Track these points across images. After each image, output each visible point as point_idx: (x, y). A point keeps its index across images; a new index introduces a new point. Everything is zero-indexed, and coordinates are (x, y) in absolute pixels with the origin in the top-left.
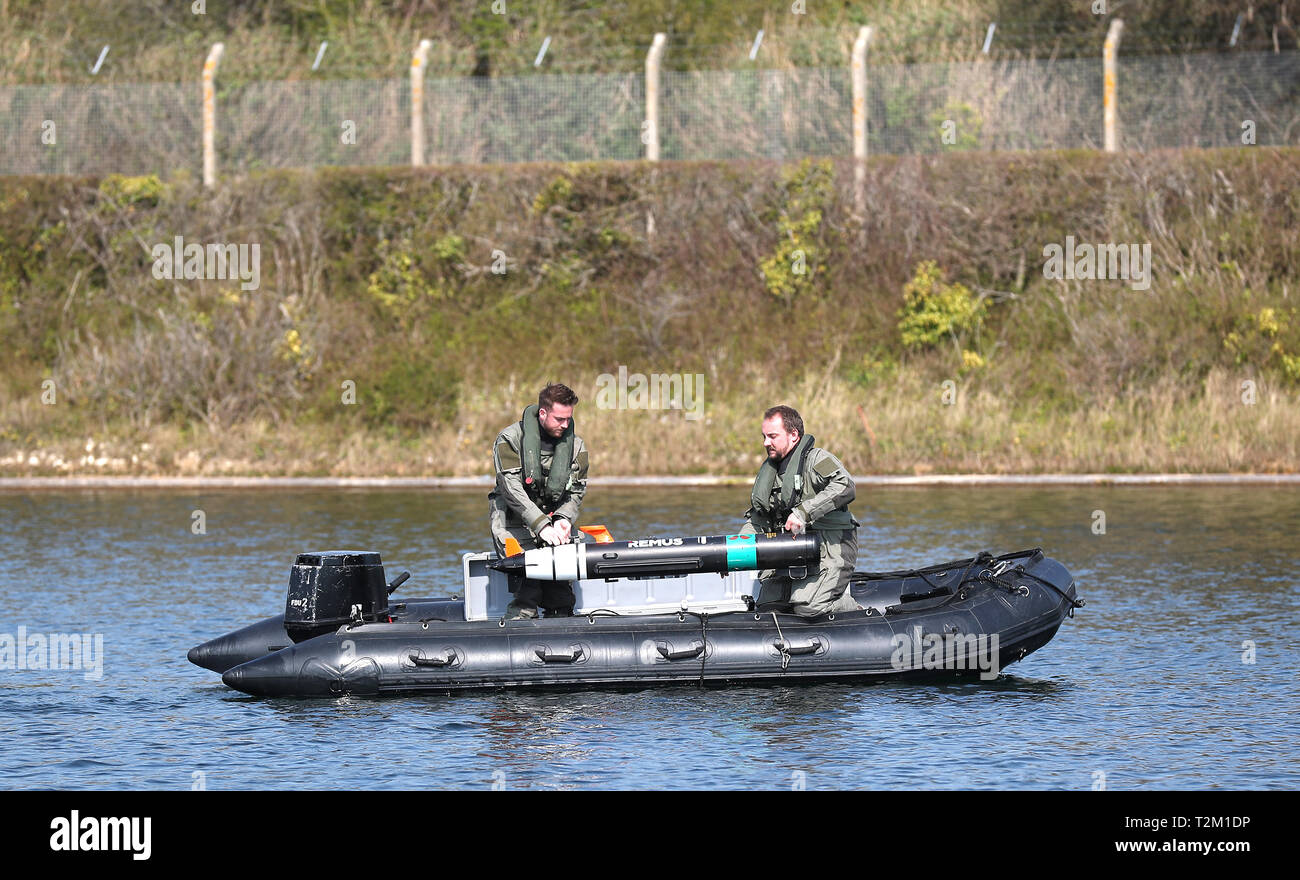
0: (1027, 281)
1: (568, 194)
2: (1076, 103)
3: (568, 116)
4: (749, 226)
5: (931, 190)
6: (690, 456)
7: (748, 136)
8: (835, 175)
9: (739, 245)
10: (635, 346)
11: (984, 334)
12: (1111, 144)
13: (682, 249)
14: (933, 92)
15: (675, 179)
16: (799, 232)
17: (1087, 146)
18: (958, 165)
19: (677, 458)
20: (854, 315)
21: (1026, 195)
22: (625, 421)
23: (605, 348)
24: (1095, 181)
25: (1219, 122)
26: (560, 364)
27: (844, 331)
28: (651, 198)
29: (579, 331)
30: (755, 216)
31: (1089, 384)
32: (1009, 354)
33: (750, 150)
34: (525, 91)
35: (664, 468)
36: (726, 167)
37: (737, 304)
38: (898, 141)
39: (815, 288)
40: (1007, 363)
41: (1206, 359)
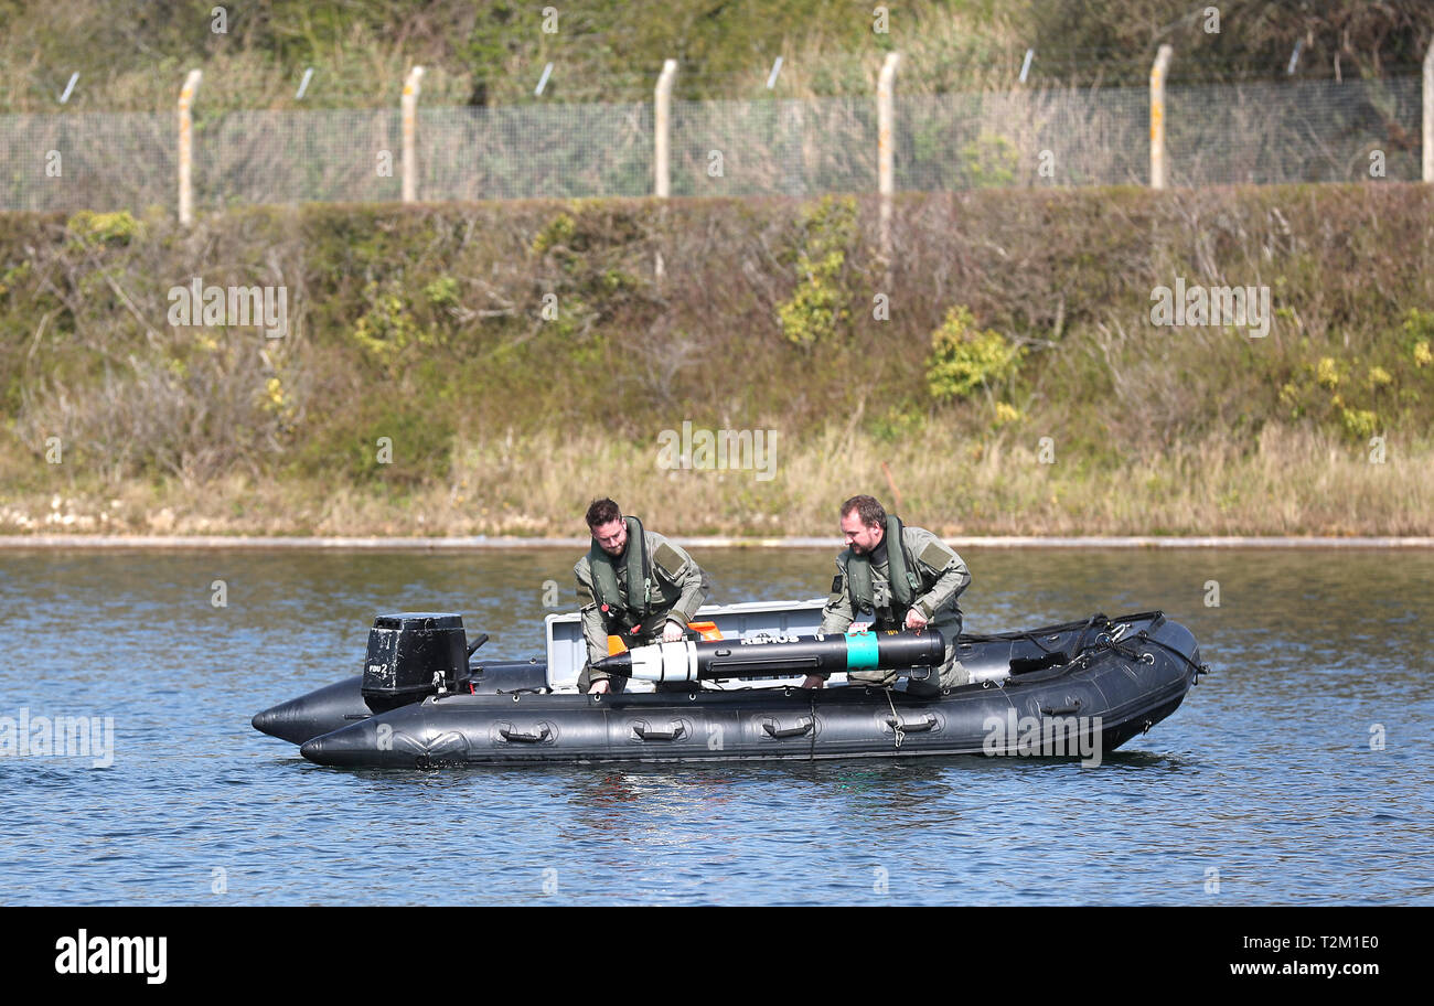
0: (1066, 328)
1: (571, 232)
2: (1120, 136)
3: (572, 149)
4: (766, 268)
5: (963, 229)
6: (700, 516)
7: (765, 170)
8: (858, 213)
9: (754, 289)
10: (642, 398)
11: (1020, 385)
12: (1158, 180)
13: (694, 293)
14: (966, 123)
15: (686, 217)
16: (819, 274)
17: (1132, 182)
18: (992, 204)
19: (687, 518)
20: (879, 364)
21: (1065, 235)
22: (631, 478)
23: (610, 399)
24: (1140, 221)
25: (1275, 157)
26: (561, 416)
27: (868, 382)
28: (660, 237)
29: (582, 381)
30: (772, 257)
31: (1133, 440)
32: (1046, 407)
33: (767, 185)
34: (525, 121)
35: (673, 529)
36: (741, 205)
37: (752, 352)
38: (927, 176)
39: (838, 335)
40: (1044, 417)
41: (1260, 413)
